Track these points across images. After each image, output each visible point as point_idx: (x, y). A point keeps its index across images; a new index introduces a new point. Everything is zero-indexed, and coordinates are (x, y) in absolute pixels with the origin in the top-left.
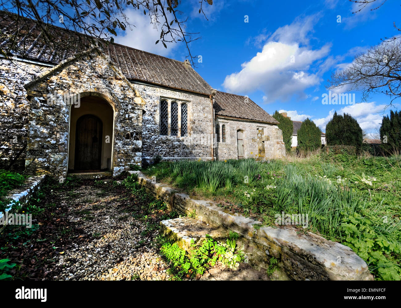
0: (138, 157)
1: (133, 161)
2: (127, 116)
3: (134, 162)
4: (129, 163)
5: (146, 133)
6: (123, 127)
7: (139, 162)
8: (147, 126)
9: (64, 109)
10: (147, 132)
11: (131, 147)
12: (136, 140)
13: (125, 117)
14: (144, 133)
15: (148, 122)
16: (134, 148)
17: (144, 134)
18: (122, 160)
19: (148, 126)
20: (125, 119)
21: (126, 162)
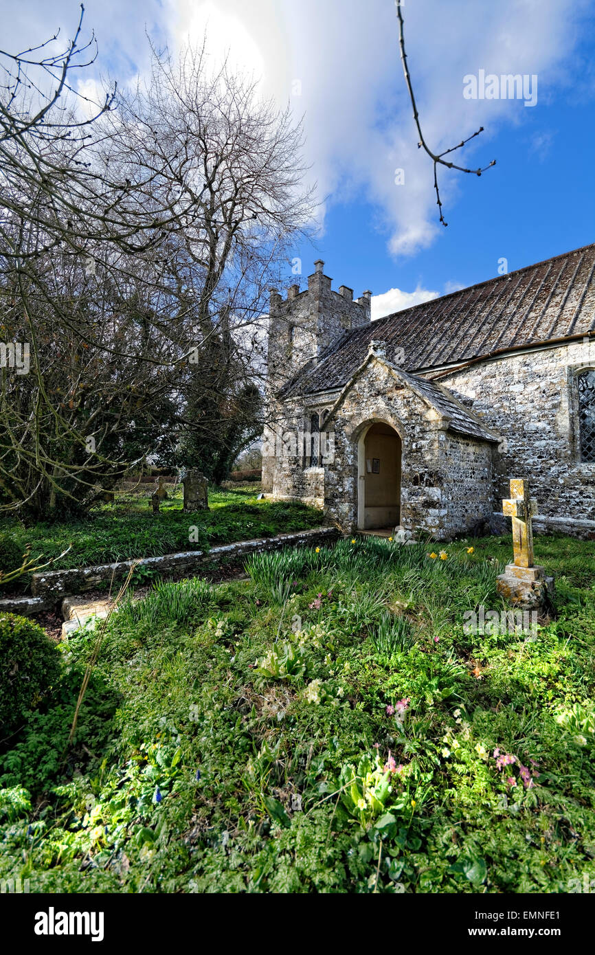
0: (432, 518)
1: (424, 523)
2: (414, 447)
3: (426, 526)
4: (418, 527)
5: (534, 462)
6: (409, 465)
7: (434, 527)
8: (535, 445)
9: (348, 449)
10: (536, 460)
11: (422, 498)
12: (429, 487)
13: (412, 449)
14: (530, 461)
15: (538, 435)
16: (426, 502)
17: (528, 464)
18: (408, 520)
19: (537, 444)
20: (411, 451)
21: (414, 524)
